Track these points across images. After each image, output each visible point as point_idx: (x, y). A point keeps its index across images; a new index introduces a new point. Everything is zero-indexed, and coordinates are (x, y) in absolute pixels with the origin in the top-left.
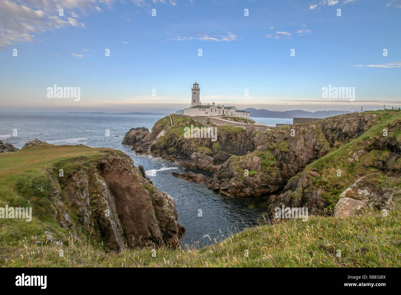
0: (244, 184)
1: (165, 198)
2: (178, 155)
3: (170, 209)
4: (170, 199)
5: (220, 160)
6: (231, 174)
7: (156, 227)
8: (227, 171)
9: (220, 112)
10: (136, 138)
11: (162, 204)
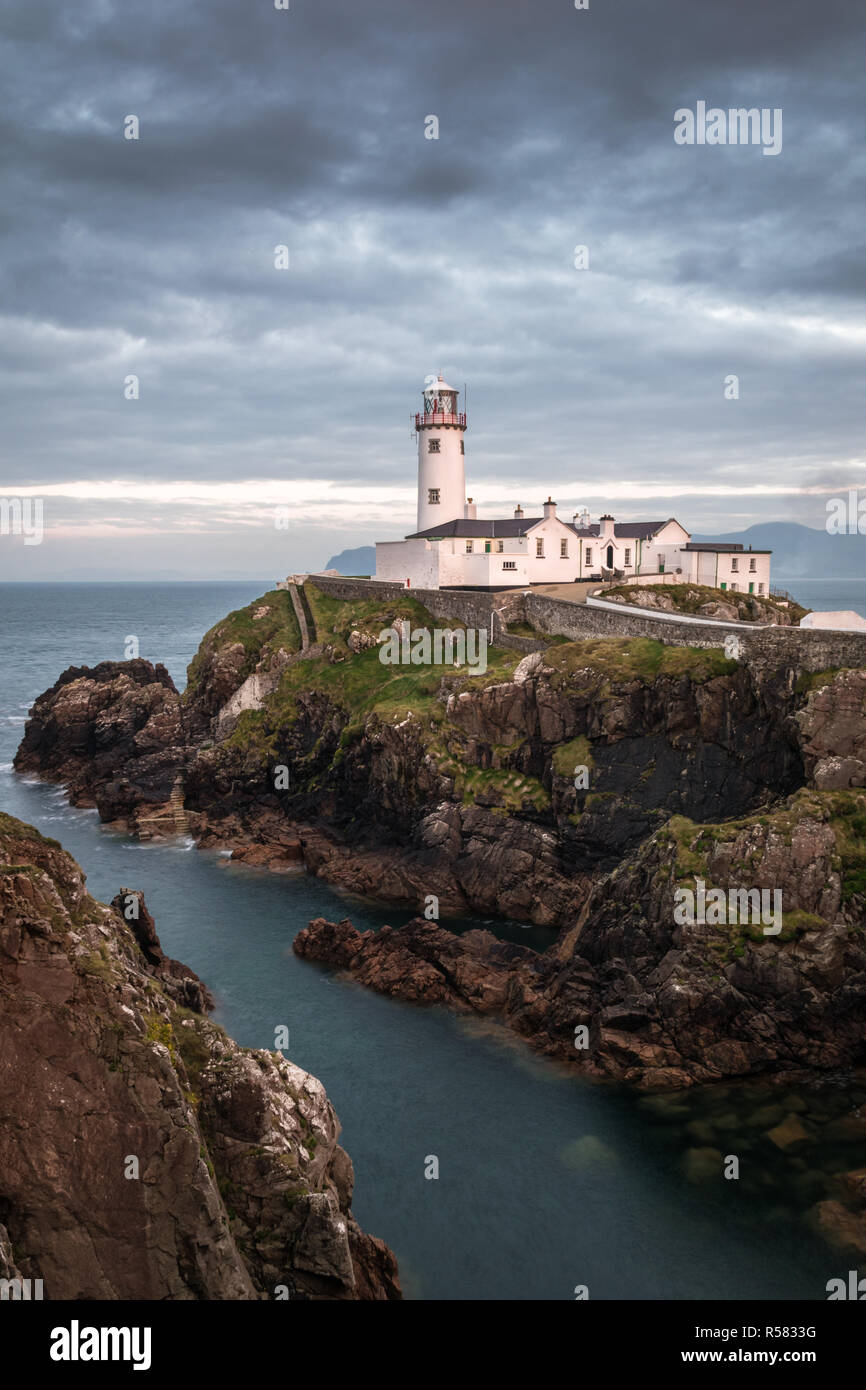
0: (740, 990)
1: (272, 1084)
2: (347, 821)
3: (304, 1152)
4: (304, 1090)
5: (597, 846)
6: (660, 927)
7: (226, 1257)
8: (636, 913)
9: (588, 560)
10: (95, 726)
11: (259, 1121)
